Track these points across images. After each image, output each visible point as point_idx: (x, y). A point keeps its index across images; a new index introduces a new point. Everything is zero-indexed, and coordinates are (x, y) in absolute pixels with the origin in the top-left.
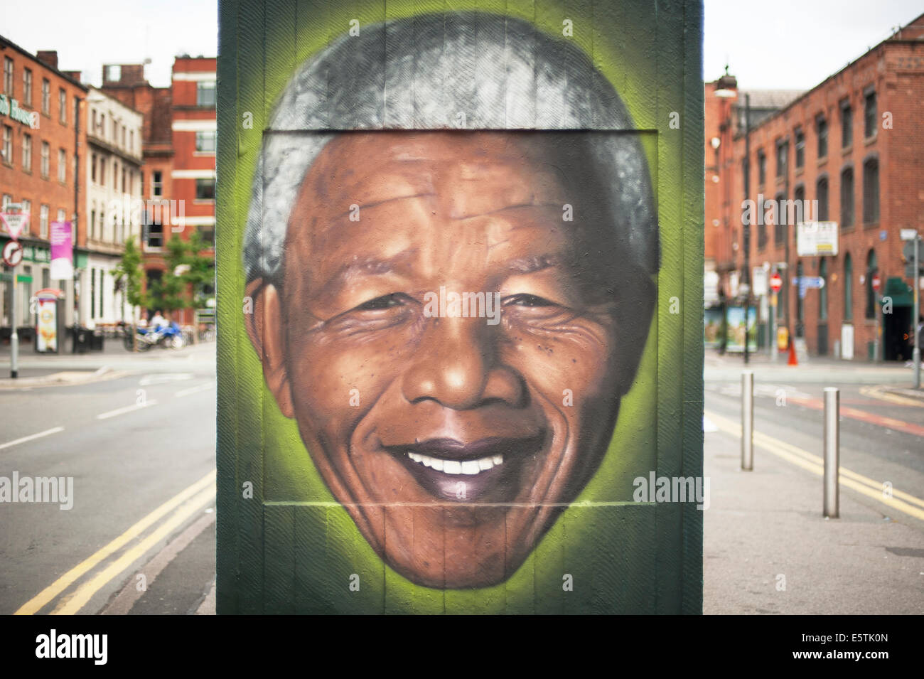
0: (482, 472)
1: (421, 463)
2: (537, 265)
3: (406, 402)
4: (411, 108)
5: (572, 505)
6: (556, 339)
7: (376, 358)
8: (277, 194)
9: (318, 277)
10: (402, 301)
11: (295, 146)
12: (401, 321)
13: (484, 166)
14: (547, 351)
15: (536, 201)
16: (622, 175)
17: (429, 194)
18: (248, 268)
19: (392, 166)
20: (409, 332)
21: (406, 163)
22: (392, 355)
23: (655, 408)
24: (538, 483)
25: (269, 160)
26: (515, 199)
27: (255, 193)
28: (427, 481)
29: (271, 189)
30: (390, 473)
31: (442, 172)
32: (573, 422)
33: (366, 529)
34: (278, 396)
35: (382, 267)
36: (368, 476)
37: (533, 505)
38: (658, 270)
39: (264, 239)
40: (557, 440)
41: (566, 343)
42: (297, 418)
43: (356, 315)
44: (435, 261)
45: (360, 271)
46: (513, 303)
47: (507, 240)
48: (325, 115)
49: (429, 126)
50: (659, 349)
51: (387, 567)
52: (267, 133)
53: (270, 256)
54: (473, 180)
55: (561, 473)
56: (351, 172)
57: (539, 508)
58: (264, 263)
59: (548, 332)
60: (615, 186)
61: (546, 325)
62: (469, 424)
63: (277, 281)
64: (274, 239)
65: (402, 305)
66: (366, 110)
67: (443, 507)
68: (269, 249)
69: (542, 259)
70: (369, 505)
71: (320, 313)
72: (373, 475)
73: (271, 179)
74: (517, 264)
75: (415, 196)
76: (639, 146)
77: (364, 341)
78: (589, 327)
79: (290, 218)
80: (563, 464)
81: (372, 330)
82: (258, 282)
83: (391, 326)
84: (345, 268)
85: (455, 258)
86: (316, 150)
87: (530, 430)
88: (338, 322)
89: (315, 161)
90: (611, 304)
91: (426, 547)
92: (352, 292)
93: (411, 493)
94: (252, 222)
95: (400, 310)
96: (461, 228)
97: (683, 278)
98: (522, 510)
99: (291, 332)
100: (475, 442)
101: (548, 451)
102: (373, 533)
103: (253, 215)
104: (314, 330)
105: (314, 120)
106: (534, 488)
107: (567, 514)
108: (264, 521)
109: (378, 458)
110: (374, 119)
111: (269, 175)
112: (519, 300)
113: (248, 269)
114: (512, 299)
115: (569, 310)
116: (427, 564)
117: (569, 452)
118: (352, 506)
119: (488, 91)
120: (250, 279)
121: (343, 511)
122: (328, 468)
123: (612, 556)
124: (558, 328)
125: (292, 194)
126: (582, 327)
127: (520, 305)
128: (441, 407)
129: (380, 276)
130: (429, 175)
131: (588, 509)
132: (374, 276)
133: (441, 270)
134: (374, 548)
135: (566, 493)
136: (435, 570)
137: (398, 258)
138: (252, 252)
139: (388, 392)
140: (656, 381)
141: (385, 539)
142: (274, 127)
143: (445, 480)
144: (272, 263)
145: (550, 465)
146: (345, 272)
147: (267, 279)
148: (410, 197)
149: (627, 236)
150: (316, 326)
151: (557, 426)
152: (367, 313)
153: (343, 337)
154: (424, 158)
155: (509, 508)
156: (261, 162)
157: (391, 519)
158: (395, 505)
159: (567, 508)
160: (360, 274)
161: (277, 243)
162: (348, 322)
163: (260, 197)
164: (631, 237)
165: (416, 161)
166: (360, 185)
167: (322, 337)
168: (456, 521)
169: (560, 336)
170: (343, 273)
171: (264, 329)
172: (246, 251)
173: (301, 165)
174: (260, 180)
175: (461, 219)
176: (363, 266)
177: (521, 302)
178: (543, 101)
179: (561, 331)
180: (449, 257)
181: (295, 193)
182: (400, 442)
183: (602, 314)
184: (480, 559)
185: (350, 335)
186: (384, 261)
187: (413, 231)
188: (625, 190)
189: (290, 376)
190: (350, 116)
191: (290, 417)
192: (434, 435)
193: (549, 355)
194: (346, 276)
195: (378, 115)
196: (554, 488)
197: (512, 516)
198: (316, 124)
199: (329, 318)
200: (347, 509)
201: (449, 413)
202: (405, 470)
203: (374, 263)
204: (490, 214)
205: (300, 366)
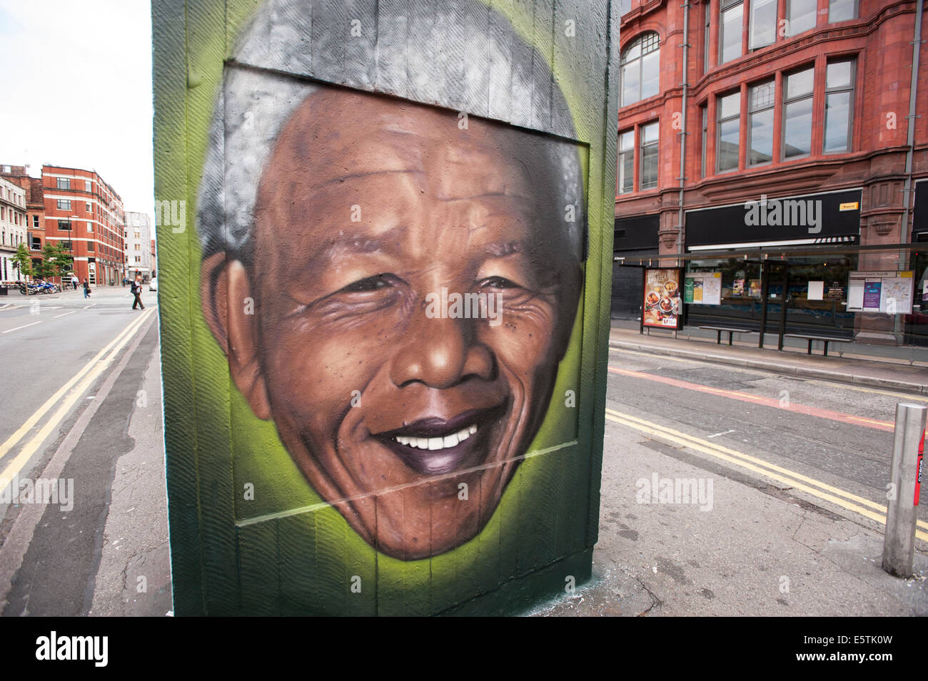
0: (460, 443)
1: (409, 445)
2: (507, 250)
3: (394, 387)
4: (404, 75)
5: (527, 456)
6: (519, 317)
7: (364, 344)
8: (244, 147)
9: (298, 253)
10: (391, 282)
11: (268, 91)
12: (389, 304)
13: (467, 151)
14: (512, 328)
15: (507, 192)
16: (566, 178)
17: (418, 171)
18: (205, 238)
19: (381, 135)
20: (398, 315)
21: (395, 134)
22: (379, 340)
23: (580, 369)
24: (502, 443)
25: (231, 101)
26: (492, 186)
27: (213, 140)
28: (413, 461)
29: (235, 139)
30: (380, 460)
31: (431, 150)
32: (528, 386)
33: (356, 523)
34: (249, 396)
35: (370, 245)
36: (357, 467)
37: (500, 464)
38: (586, 259)
39: (226, 202)
40: (516, 404)
41: (525, 320)
42: (275, 419)
43: (341, 297)
44: (423, 242)
45: (346, 249)
46: (488, 285)
47: (484, 226)
48: (308, 58)
49: (421, 100)
50: (585, 322)
51: (379, 555)
52: (230, 64)
53: (235, 226)
54: (457, 163)
55: (518, 432)
56: (336, 135)
57: (504, 465)
58: (226, 233)
59: (513, 311)
60: (561, 187)
61: (512, 305)
62: (450, 401)
63: (246, 256)
64: (240, 203)
65: (390, 286)
66: (354, 65)
67: (430, 483)
68: (234, 216)
69: (511, 245)
70: (360, 498)
71: (300, 295)
72: (362, 466)
73: (236, 127)
74: (492, 249)
75: (405, 172)
76: (577, 154)
77: (351, 325)
78: (541, 306)
79: (261, 179)
80: (519, 424)
81: (359, 314)
82: (219, 257)
83: (379, 308)
84: (330, 244)
85: (441, 240)
86: (295, 101)
87: (498, 399)
88: (322, 306)
89: (294, 114)
90: (556, 287)
91: (415, 524)
92: (338, 271)
93: (399, 477)
94: (209, 178)
95: (388, 292)
96: (447, 209)
97: (601, 266)
98: (493, 470)
99: (264, 319)
100: (455, 417)
101: (510, 415)
102: (364, 524)
103: (211, 169)
104: (293, 316)
105: (294, 61)
106: (499, 449)
107: (523, 465)
108: (237, 546)
109: (366, 447)
110: (365, 79)
111: (232, 121)
112: (492, 282)
113: (204, 240)
114: (488, 281)
115: (528, 291)
116: (415, 539)
117: (524, 413)
118: (342, 503)
119: (474, 76)
120: (208, 253)
121: (332, 510)
122: (314, 468)
123: (551, 490)
124: (520, 307)
125: (264, 150)
126: (536, 306)
127: (493, 286)
128: (426, 388)
129: (368, 255)
130: (418, 151)
131: (537, 457)
132: (362, 255)
133: (428, 251)
134: (365, 539)
135: (521, 447)
136: (422, 544)
137: (387, 236)
138: (210, 217)
139: (377, 378)
140: (581, 349)
141: (376, 528)
142: (240, 58)
143: (430, 457)
144: (238, 233)
145: (511, 426)
146: (329, 248)
147: (231, 255)
148: (399, 172)
149: (568, 230)
150: (295, 311)
151: (517, 393)
152: (354, 296)
153: (328, 322)
154: (414, 133)
155: (483, 471)
156: (222, 101)
157: (383, 507)
158: (386, 492)
159: (523, 460)
160: (346, 252)
161: (244, 209)
162: (333, 306)
163: (221, 147)
164: (570, 231)
165: (405, 134)
166: (346, 151)
167: (304, 323)
168: (441, 494)
169: (521, 314)
170: (327, 250)
171: (228, 316)
172: (201, 215)
173: (276, 116)
174: (220, 124)
175: (447, 200)
176: (349, 243)
177: (494, 284)
178: (516, 98)
179: (523, 310)
180: (436, 238)
181: (268, 149)
182: (388, 428)
183: (549, 294)
184: (460, 521)
185: (336, 319)
186: (373, 239)
187: (402, 208)
188: (567, 190)
189: (264, 371)
190: (337, 67)
191: (266, 419)
192: (420, 416)
193: (513, 332)
194: (331, 253)
195: (368, 74)
196: (513, 445)
197: (486, 477)
198: (297, 67)
199: (312, 301)
200: (336, 508)
201: (433, 393)
202: (393, 455)
203: (362, 240)
204: (471, 198)
205: (277, 359)
